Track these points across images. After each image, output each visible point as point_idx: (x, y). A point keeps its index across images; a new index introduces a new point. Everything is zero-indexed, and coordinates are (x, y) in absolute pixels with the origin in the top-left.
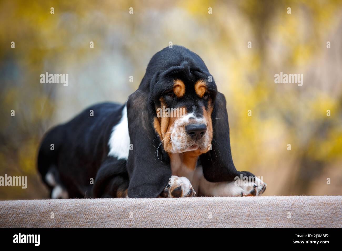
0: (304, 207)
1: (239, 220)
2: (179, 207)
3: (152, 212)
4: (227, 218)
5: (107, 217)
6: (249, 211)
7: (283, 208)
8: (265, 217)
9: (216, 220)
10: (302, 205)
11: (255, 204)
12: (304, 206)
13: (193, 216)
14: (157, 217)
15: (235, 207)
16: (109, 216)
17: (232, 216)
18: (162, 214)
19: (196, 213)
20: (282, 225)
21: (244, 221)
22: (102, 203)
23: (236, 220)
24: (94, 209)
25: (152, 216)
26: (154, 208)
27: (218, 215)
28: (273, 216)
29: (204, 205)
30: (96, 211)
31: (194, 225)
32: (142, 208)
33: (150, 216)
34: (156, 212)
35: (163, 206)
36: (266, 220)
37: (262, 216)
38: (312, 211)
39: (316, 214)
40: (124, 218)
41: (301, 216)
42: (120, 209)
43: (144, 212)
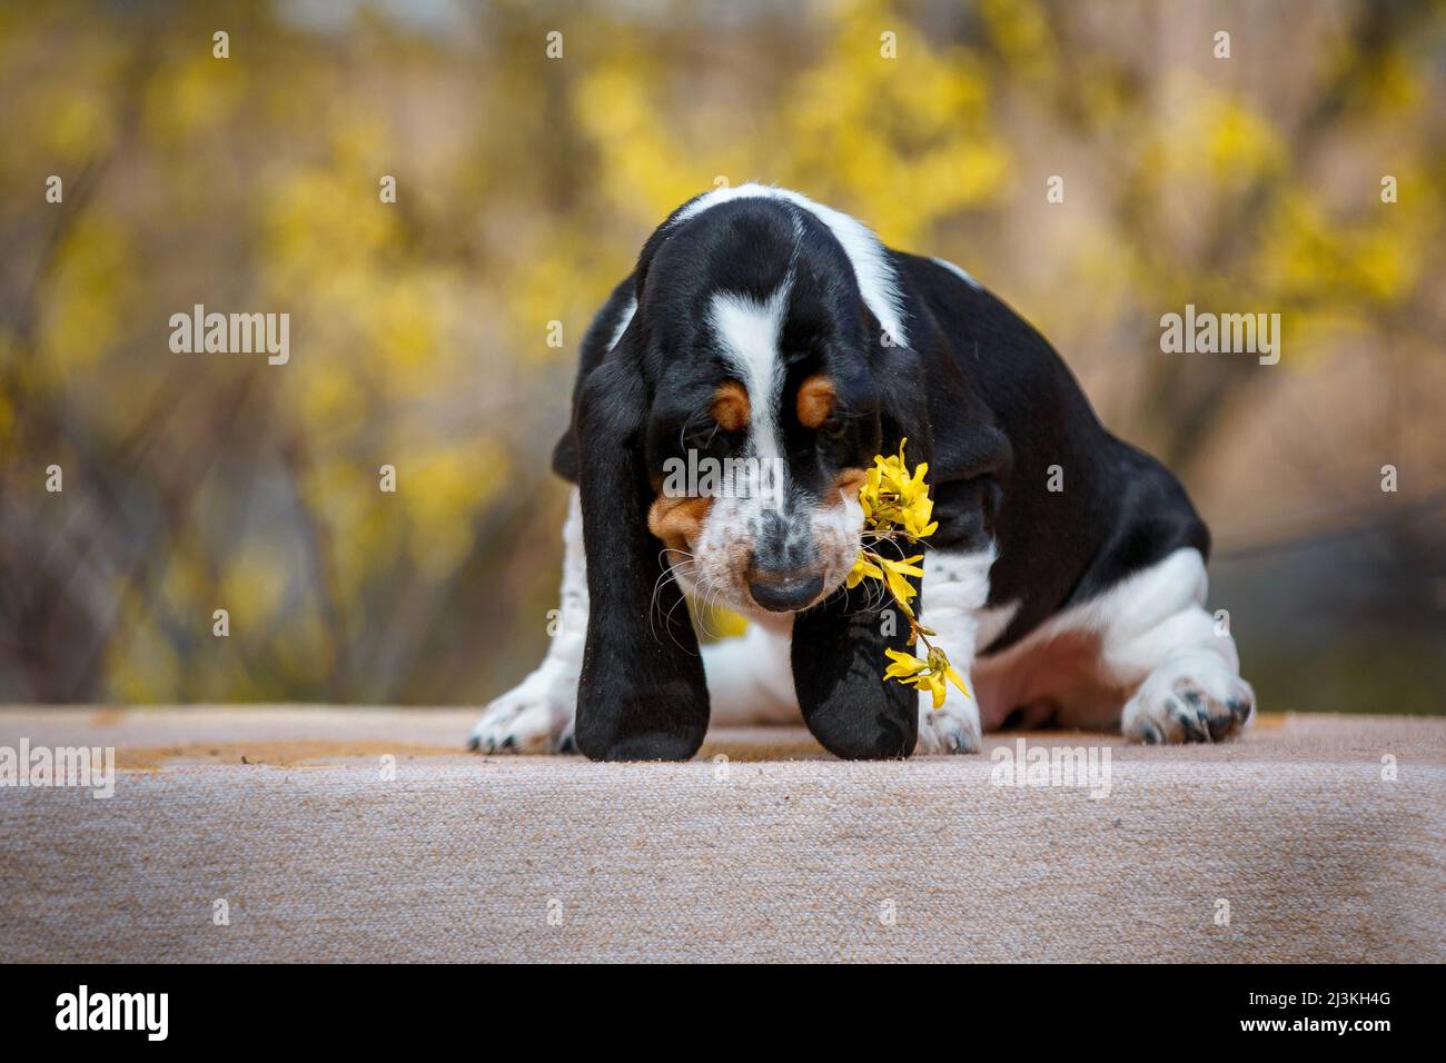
0: (835, 810)
1: (607, 863)
2: (397, 821)
3: (299, 839)
4: (566, 857)
5: (142, 861)
6: (640, 830)
7: (762, 817)
8: (700, 851)
9: (527, 866)
10: (828, 804)
11: (662, 806)
12: (835, 806)
13: (445, 852)
14: (317, 859)
15: (593, 815)
16: (147, 859)
17: (585, 848)
18: (336, 847)
19: (455, 842)
20: (756, 875)
21: (626, 866)
22: (124, 813)
23: (598, 864)
24: (93, 833)
25: (300, 853)
26: (305, 825)
27: (533, 847)
28: (725, 845)
29: (483, 813)
30: (101, 840)
31: (450, 883)
32: (266, 828)
33: (294, 854)
34: (316, 842)
35: (340, 820)
36: (701, 858)
37: (689, 847)
38: (860, 822)
39: (875, 834)
40: (201, 863)
41: (824, 842)
42: (186, 833)
43: (273, 840)
